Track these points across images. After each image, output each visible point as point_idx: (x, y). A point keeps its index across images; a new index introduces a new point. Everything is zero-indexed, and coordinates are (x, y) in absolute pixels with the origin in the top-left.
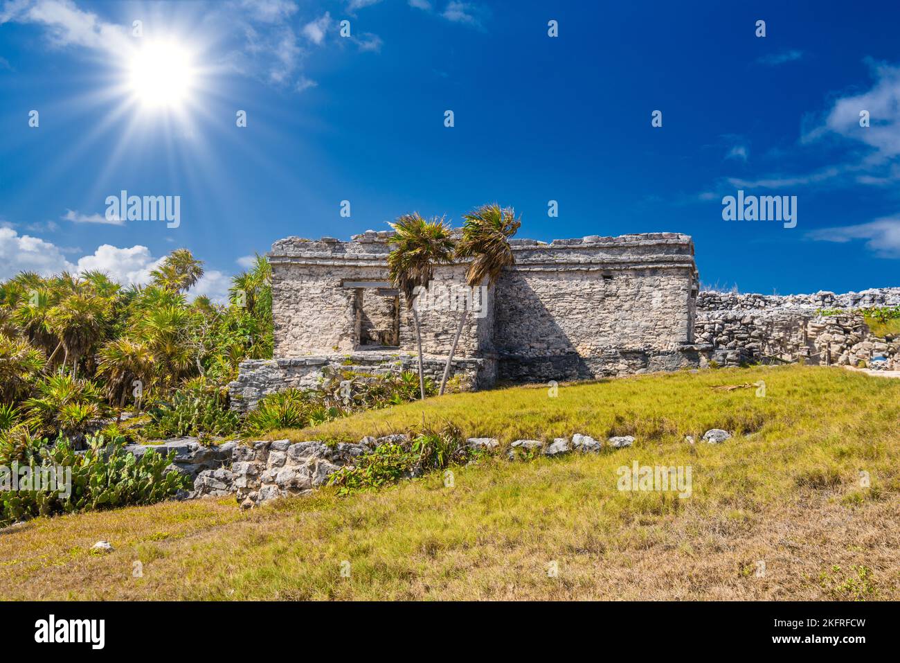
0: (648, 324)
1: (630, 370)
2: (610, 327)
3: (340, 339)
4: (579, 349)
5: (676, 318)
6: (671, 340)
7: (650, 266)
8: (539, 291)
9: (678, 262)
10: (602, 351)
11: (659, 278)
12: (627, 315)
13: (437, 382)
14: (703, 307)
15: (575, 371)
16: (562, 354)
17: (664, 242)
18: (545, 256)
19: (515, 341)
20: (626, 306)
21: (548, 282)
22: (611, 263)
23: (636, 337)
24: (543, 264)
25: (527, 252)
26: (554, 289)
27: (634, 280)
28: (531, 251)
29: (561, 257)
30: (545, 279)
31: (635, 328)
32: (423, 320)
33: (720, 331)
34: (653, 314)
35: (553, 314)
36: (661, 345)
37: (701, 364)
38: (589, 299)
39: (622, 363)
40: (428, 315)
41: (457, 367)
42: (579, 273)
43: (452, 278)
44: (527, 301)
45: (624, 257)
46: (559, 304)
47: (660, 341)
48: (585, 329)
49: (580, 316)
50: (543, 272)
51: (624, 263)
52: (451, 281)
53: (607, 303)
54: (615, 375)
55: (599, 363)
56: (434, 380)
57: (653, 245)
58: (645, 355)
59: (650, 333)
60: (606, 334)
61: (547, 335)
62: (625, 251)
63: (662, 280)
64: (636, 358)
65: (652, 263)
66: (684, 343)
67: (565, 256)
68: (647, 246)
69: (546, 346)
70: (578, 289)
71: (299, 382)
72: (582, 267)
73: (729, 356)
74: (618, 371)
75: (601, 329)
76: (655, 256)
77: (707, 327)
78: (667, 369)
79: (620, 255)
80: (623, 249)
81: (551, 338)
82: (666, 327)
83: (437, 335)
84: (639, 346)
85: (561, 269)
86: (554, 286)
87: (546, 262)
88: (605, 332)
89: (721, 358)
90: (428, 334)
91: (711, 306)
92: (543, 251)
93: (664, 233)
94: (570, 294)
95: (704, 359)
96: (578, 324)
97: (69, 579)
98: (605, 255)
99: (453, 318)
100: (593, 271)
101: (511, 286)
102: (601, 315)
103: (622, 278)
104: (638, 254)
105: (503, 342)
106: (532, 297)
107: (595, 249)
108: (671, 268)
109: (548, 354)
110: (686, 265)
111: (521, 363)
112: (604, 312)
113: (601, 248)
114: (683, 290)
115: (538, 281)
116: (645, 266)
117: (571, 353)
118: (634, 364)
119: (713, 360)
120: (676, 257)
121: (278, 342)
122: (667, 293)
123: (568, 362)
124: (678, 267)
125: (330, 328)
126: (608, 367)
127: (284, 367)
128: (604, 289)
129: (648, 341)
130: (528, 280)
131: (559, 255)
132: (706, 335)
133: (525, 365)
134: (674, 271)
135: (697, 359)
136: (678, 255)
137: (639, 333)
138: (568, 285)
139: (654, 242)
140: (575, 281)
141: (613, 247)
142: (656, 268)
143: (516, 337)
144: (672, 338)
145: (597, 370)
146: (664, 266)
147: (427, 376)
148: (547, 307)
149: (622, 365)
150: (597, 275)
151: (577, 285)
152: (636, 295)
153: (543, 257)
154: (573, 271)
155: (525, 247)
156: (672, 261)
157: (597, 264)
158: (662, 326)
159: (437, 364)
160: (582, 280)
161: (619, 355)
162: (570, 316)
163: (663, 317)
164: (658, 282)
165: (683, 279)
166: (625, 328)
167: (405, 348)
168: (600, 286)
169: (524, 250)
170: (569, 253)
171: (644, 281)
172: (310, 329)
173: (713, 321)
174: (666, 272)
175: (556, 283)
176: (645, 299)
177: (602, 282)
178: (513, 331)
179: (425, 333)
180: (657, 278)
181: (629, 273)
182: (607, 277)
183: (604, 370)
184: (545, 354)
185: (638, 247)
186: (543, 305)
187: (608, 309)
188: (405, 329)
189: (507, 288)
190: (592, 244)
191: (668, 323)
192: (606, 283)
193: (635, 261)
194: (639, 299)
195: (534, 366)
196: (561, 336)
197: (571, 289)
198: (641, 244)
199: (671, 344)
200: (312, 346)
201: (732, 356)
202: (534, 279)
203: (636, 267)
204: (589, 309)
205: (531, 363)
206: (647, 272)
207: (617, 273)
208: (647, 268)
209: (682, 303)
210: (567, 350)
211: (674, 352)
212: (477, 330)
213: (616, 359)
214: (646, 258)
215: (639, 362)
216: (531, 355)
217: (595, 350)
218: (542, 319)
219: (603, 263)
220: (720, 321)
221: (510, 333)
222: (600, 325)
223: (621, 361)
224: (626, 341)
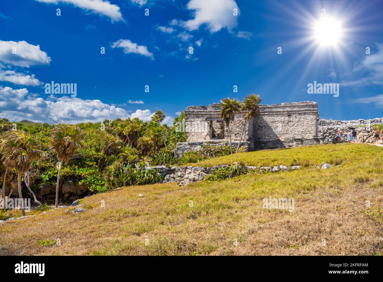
0: (303, 130)
1: (297, 145)
2: (291, 131)
3: (206, 136)
4: (280, 139)
5: (312, 128)
8: (267, 120)
9: (312, 110)
10: (288, 139)
12: (296, 128)
13: (236, 149)
14: (320, 125)
15: (279, 145)
16: (275, 140)
17: (308, 104)
19: (260, 136)
20: (296, 125)
21: (270, 118)
22: (290, 111)
24: (269, 112)
26: (272, 120)
27: (298, 116)
28: (265, 108)
30: (269, 117)
31: (299, 131)
32: (231, 130)
33: (326, 132)
34: (305, 127)
35: (272, 127)
37: (320, 143)
38: (283, 123)
40: (233, 128)
41: (242, 144)
42: (280, 115)
43: (240, 117)
44: (264, 124)
45: (295, 109)
46: (274, 124)
47: (307, 136)
48: (282, 132)
49: (281, 128)
50: (269, 114)
51: (295, 111)
52: (240, 118)
53: (289, 124)
54: (292, 147)
55: (287, 143)
56: (235, 148)
57: (304, 105)
58: (302, 140)
59: (304, 133)
60: (289, 134)
63: (307, 116)
64: (299, 141)
65: (304, 111)
66: (315, 136)
67: (276, 109)
68: (302, 105)
69: (270, 138)
70: (280, 119)
71: (194, 149)
72: (281, 113)
73: (329, 140)
74: (293, 145)
75: (288, 132)
76: (305, 109)
77: (322, 131)
78: (309, 145)
79: (294, 108)
80: (294, 107)
81: (271, 135)
82: (309, 131)
83: (235, 135)
84: (300, 137)
85: (274, 113)
89: (327, 141)
90: (233, 134)
91: (323, 124)
92: (269, 108)
93: (308, 101)
95: (321, 141)
96: (280, 131)
97: (133, 204)
98: (289, 109)
99: (240, 129)
101: (259, 119)
102: (288, 128)
103: (294, 116)
104: (299, 108)
105: (256, 136)
106: (265, 122)
107: (285, 107)
108: (310, 112)
109: (271, 140)
110: (315, 111)
111: (262, 143)
113: (287, 107)
114: (314, 119)
115: (267, 117)
116: (302, 112)
117: (278, 140)
118: (298, 143)
119: (324, 142)
120: (312, 109)
121: (188, 137)
122: (309, 120)
123: (277, 143)
124: (312, 112)
125: (203, 133)
126: (290, 144)
127: (190, 145)
129: (303, 136)
130: (264, 117)
131: (274, 109)
132: (322, 134)
135: (319, 141)
137: (300, 133)
138: (276, 118)
139: (305, 104)
140: (279, 117)
141: (291, 106)
143: (260, 135)
144: (311, 135)
145: (286, 145)
146: (308, 112)
147: (233, 147)
148: (270, 125)
149: (294, 143)
150: (286, 115)
152: (299, 121)
153: (269, 110)
154: (278, 114)
155: (263, 107)
156: (311, 110)
157: (285, 112)
158: (307, 131)
159: (236, 144)
160: (281, 117)
161: (293, 140)
162: (278, 128)
163: (308, 128)
165: (314, 116)
166: (295, 132)
167: (226, 138)
168: (287, 118)
170: (277, 108)
171: (301, 117)
172: (197, 133)
173: (324, 129)
174: (309, 114)
175: (273, 118)
176: (302, 123)
178: (259, 133)
180: (305, 116)
181: (296, 114)
182: (289, 116)
185: (299, 106)
186: (269, 125)
187: (290, 126)
188: (225, 133)
189: (257, 120)
190: (284, 105)
191: (309, 130)
192: (289, 118)
193: (298, 110)
195: (266, 144)
196: (275, 134)
197: (278, 120)
198: (300, 105)
199: (310, 137)
200: (198, 138)
201: (331, 140)
203: (299, 112)
204: (284, 126)
205: (265, 143)
207: (292, 114)
208: (302, 113)
209: (314, 123)
210: (277, 139)
211: (311, 139)
212: (248, 133)
213: (292, 142)
214: (302, 109)
215: (300, 142)
216: (265, 140)
217: (286, 139)
218: (269, 129)
219: (288, 111)
220: (326, 129)
221: (258, 134)
222: (287, 131)
223: (294, 142)
224: (296, 136)
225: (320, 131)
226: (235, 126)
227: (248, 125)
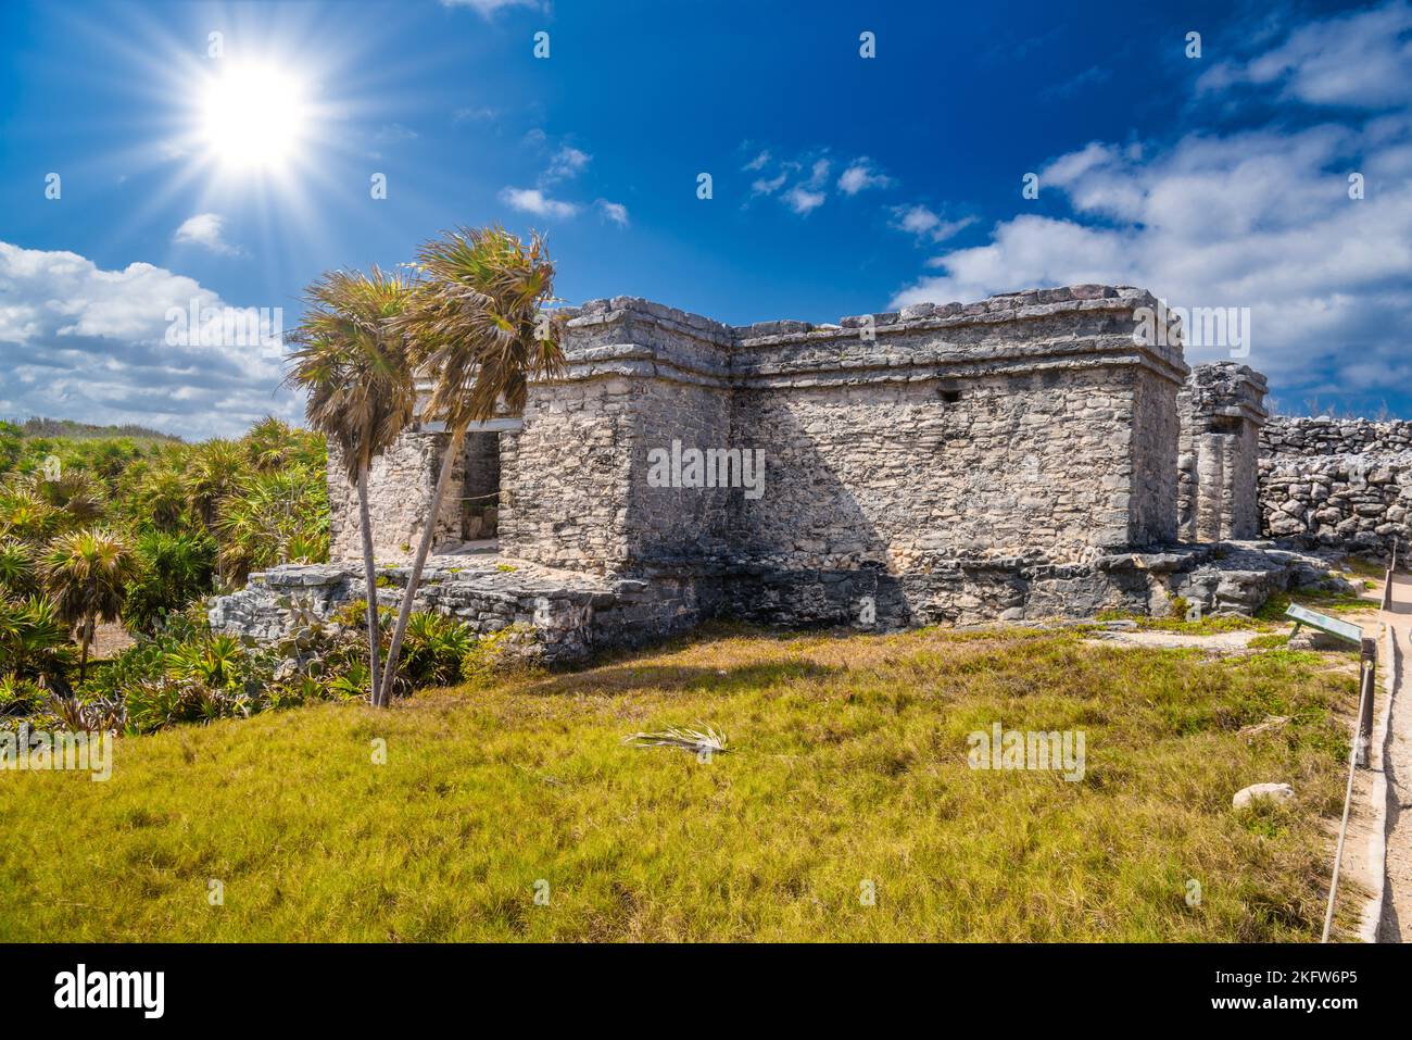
0: (1038, 501)
1: (987, 610)
2: (955, 507)
3: (412, 532)
4: (888, 556)
5: (1102, 488)
6: (1091, 541)
7: (1042, 366)
8: (812, 429)
10: (935, 562)
11: (1064, 392)
12: (991, 480)
13: (481, 636)
14: (1302, 447)
16: (855, 567)
17: (1072, 306)
18: (824, 354)
19: (767, 534)
20: (990, 459)
21: (828, 410)
22: (956, 364)
23: (1009, 532)
24: (817, 371)
25: (789, 348)
26: (840, 424)
27: (1006, 399)
28: (797, 346)
29: (852, 356)
30: (822, 404)
31: (1008, 509)
32: (535, 497)
34: (1049, 478)
35: (840, 477)
36: (1064, 551)
37: (1154, 604)
38: (911, 445)
39: (969, 593)
40: (544, 486)
42: (890, 388)
43: (582, 408)
44: (788, 451)
45: (984, 348)
46: (850, 457)
47: (1064, 543)
48: (901, 511)
49: (892, 482)
50: (819, 388)
51: (983, 361)
52: (580, 415)
53: (948, 452)
54: (952, 619)
55: (919, 590)
56: (478, 632)
57: (1049, 316)
58: (1019, 576)
59: (1042, 523)
60: (945, 522)
61: (828, 524)
62: (986, 333)
63: (1069, 397)
64: (999, 582)
65: (1045, 357)
66: (1117, 550)
67: (863, 352)
68: (1035, 318)
69: (823, 546)
70: (888, 422)
72: (894, 375)
73: (1222, 588)
74: (960, 610)
75: (936, 512)
76: (1051, 341)
78: (1069, 611)
79: (977, 343)
81: (835, 531)
82: (1077, 510)
83: (557, 528)
84: (1010, 553)
85: (853, 379)
86: (841, 417)
87: (823, 366)
88: (943, 518)
89: (1203, 592)
90: (543, 525)
91: (1320, 445)
92: (820, 343)
93: (1073, 286)
94: (872, 435)
95: (1160, 592)
96: (888, 501)
98: (944, 344)
99: (584, 492)
100: (919, 382)
101: (760, 420)
102: (936, 480)
103: (979, 394)
104: (1016, 338)
105: (745, 536)
106: (797, 443)
107: (920, 332)
108: (1090, 368)
109: (827, 563)
110: (1126, 360)
111: (766, 584)
112: (941, 473)
113: (935, 331)
114: (1121, 419)
115: (810, 407)
116: (1029, 367)
117: (872, 563)
118: (994, 597)
119: (1181, 594)
120: (1101, 341)
121: (335, 534)
122: (1082, 428)
123: (856, 586)
124: (1107, 366)
125: (398, 509)
126: (938, 601)
128: (942, 422)
129: (1039, 540)
130: (792, 406)
131: (851, 349)
133: (774, 589)
134: (1099, 376)
135: (1144, 591)
136: (1108, 337)
137: (1017, 523)
138: (867, 414)
139: (1051, 308)
140: (882, 406)
141: (960, 326)
142: (1055, 369)
143: (768, 526)
144: (1093, 537)
145: (918, 603)
146: (1073, 364)
147: (466, 624)
148: (827, 462)
149: (968, 598)
150: (927, 392)
151: (886, 415)
152: (1010, 434)
153: (820, 355)
154: (878, 383)
155: (786, 337)
156: (1092, 352)
157: (924, 366)
158: (1069, 508)
159: (481, 599)
160: (897, 402)
161: (961, 574)
162: (873, 484)
163: (1072, 485)
164: (1059, 404)
165: (1121, 395)
166: (985, 509)
167: (505, 553)
168: (933, 414)
169: (784, 344)
170: (869, 345)
171: (1030, 402)
174: (1079, 378)
175: (843, 411)
176: (1030, 444)
177: (937, 406)
178: (763, 514)
179: (537, 523)
180: (1057, 392)
181: (995, 384)
182: (951, 397)
183: (930, 607)
184: (822, 563)
185: (1015, 322)
186: (818, 460)
187: (951, 467)
188: (505, 513)
189: (752, 424)
190: (915, 323)
191: (1082, 501)
192: (947, 409)
193: (1007, 354)
194: (1018, 443)
195: (790, 590)
196: (857, 526)
197: (873, 423)
198: (1021, 315)
199: (1088, 550)
200: (376, 543)
201: (1231, 587)
202: (802, 405)
203: (1011, 369)
204: (910, 467)
205: (786, 584)
206: (1037, 379)
207: (969, 385)
208: (1034, 371)
209: (1118, 451)
210: (865, 556)
211: (1088, 572)
212: (628, 517)
213: (955, 584)
214: (1033, 346)
215: (1005, 591)
216: (792, 565)
217: (919, 560)
218: (817, 489)
219: (938, 364)
220: (1322, 477)
221: (758, 518)
222: (931, 503)
223: (967, 588)
224: (987, 540)
225: (1285, 490)
226: (556, 470)
227: (627, 465)
